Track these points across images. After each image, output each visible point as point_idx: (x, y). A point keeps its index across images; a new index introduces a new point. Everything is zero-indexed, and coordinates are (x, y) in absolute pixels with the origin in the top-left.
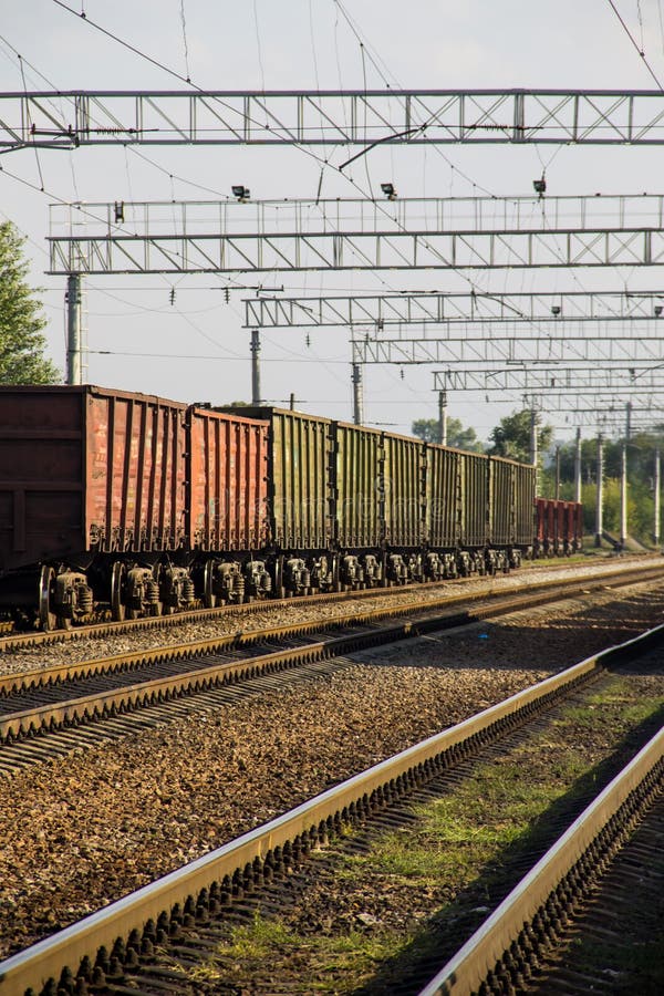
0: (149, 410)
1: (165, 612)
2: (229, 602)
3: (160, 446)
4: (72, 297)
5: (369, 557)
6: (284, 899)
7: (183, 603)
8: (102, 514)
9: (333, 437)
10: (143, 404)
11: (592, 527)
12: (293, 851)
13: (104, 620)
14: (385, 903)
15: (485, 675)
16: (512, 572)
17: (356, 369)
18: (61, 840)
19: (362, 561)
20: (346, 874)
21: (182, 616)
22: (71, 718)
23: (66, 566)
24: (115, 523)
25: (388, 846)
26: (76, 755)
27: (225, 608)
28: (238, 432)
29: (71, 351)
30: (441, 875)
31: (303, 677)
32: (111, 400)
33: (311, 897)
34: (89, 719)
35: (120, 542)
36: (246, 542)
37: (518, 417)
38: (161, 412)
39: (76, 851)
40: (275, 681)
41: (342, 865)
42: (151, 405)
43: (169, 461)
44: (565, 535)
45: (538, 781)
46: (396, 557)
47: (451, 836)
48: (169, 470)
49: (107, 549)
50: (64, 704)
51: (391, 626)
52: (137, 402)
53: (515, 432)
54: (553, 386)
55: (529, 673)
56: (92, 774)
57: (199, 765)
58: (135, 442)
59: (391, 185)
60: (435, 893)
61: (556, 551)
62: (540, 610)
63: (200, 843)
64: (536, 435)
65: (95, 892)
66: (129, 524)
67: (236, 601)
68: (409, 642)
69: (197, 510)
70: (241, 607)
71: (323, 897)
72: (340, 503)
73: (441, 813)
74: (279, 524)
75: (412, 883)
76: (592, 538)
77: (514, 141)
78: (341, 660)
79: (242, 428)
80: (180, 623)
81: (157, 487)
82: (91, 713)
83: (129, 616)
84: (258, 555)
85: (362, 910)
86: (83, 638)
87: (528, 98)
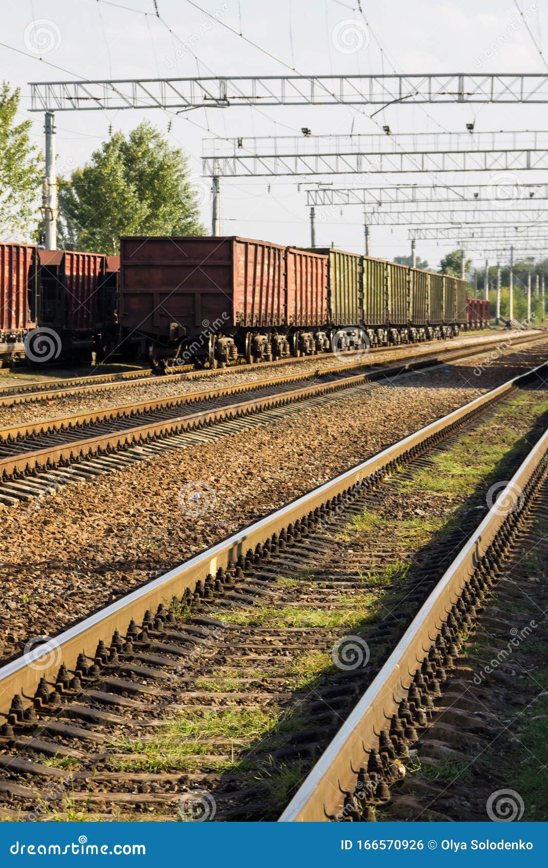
0: (266, 250)
1: (274, 359)
2: (307, 354)
3: (271, 269)
4: (215, 189)
5: (380, 330)
6: (375, 503)
7: (284, 354)
8: (242, 306)
9: (361, 265)
10: (263, 246)
11: (493, 314)
12: (376, 479)
13: (240, 364)
14: (427, 504)
15: (453, 391)
16: (455, 338)
17: (367, 228)
18: (250, 473)
19: (376, 332)
20: (404, 490)
21: (282, 361)
22: (240, 413)
23: (223, 334)
24: (249, 311)
25: (422, 476)
26: (245, 432)
27: (305, 358)
28: (312, 261)
29: (214, 219)
30: (455, 491)
31: (356, 392)
32: (246, 244)
33: (389, 501)
34: (249, 413)
35: (251, 321)
36: (316, 322)
37: (454, 254)
38: (272, 251)
39: (259, 479)
40: (341, 395)
41: (401, 486)
42: (267, 247)
43: (277, 277)
44: (480, 319)
45: (493, 444)
46: (394, 330)
47: (454, 471)
48: (276, 282)
49: (245, 325)
50: (236, 405)
51: (396, 366)
52: (260, 245)
53: (452, 263)
54: (473, 237)
55: (476, 390)
56: (256, 442)
57: (311, 437)
58: (259, 267)
59: (388, 127)
60: (453, 500)
61: (476, 327)
62: (475, 357)
63: (323, 476)
64: (464, 263)
65: (275, 499)
66: (256, 312)
67: (310, 354)
68: (409, 374)
69: (291, 304)
70: (313, 357)
71: (395, 502)
72: (365, 301)
73: (447, 460)
74: (333, 312)
75: (439, 495)
76: (493, 320)
77: (459, 102)
78: (375, 384)
79: (314, 260)
80: (281, 365)
81: (270, 291)
82: (250, 410)
83: (255, 361)
84: (323, 328)
85: (416, 508)
86: (232, 373)
87: (466, 78)
